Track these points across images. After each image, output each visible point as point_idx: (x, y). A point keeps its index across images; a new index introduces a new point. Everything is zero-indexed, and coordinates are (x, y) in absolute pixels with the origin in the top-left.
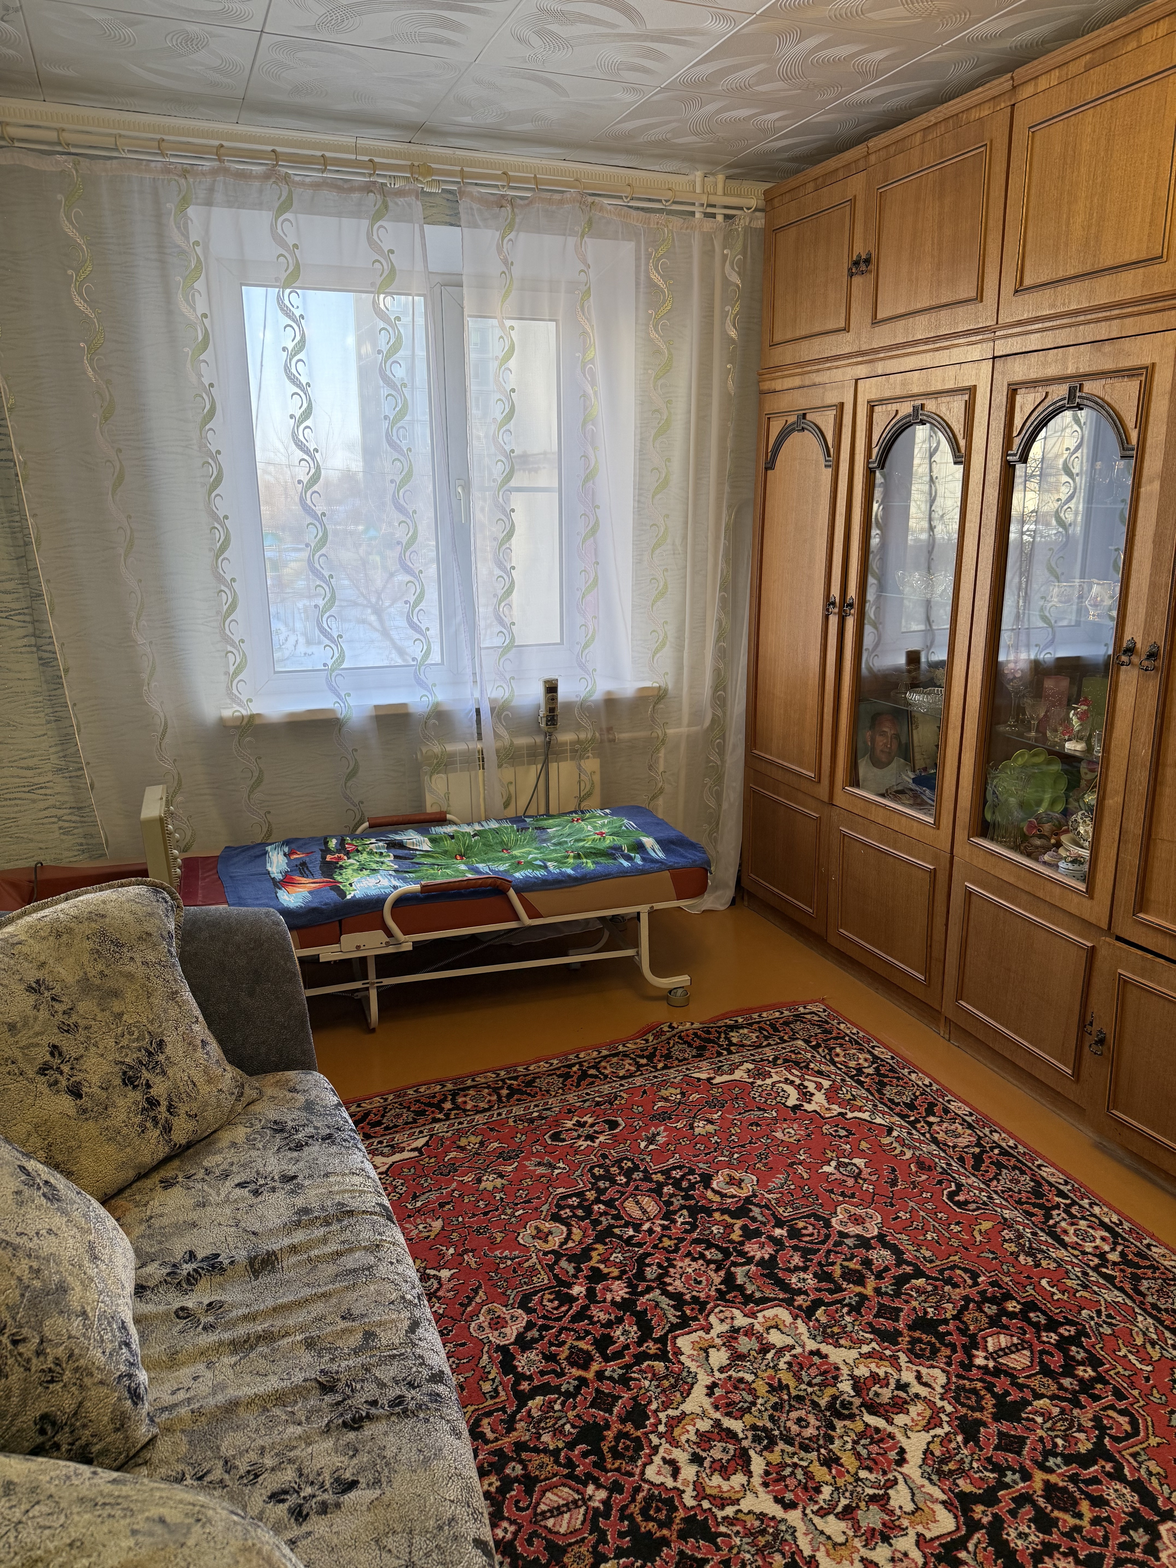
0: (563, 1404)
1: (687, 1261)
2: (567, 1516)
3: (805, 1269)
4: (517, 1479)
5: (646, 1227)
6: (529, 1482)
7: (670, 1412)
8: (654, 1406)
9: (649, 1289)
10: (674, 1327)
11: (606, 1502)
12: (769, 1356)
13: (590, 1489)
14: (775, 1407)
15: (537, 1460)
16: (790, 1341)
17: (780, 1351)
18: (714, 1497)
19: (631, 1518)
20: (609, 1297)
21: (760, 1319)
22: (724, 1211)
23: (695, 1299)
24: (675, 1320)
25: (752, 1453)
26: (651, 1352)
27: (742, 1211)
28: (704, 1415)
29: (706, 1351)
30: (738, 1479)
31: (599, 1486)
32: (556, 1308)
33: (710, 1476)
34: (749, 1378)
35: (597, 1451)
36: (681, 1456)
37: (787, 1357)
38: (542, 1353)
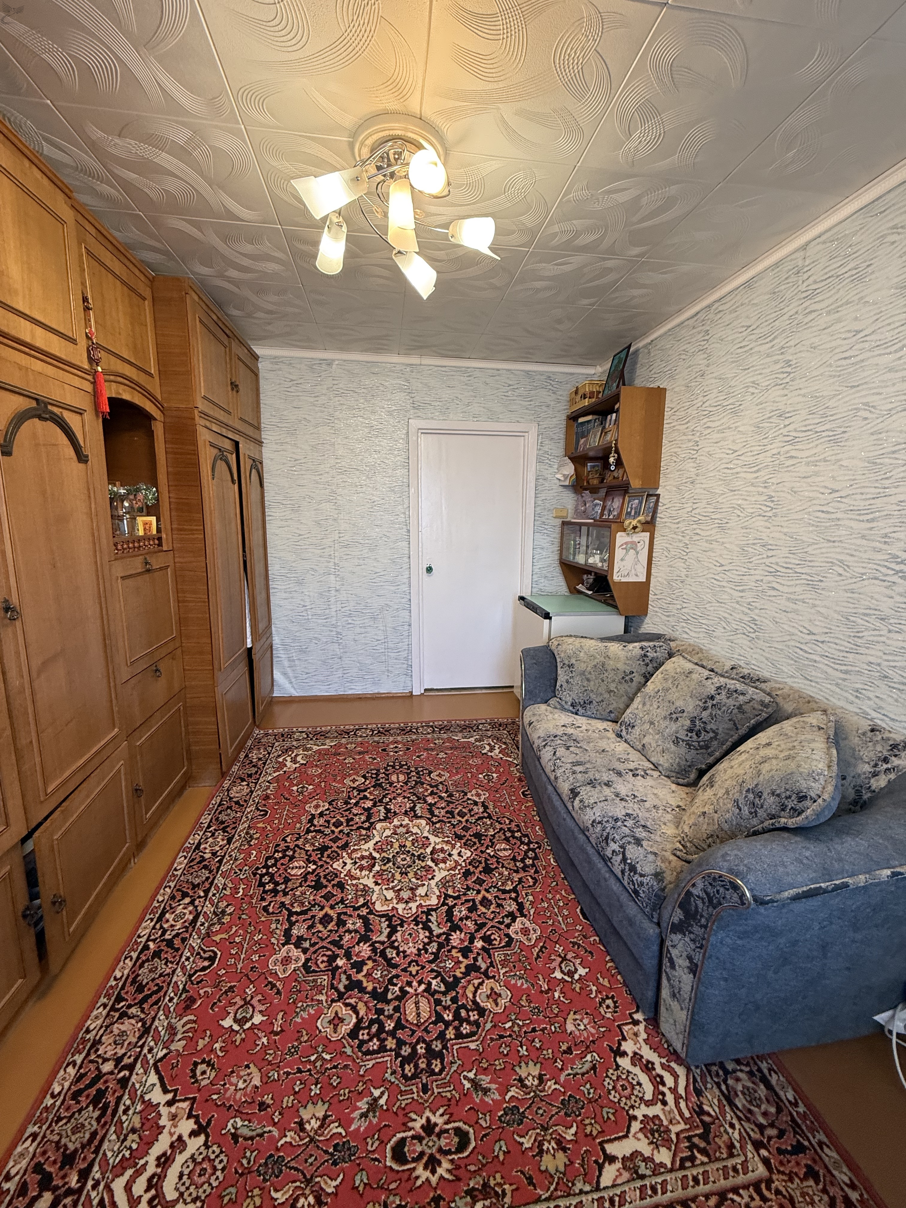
0: (497, 884)
1: (408, 952)
2: (502, 848)
6: (514, 860)
9: (438, 936)
10: (435, 910)
11: (487, 849)
12: (399, 887)
14: (411, 866)
15: (511, 866)
16: (385, 892)
17: (392, 888)
20: (463, 935)
21: (391, 907)
24: (433, 913)
25: (429, 854)
26: (452, 900)
28: (440, 869)
29: (426, 895)
31: (489, 854)
32: (493, 934)
33: (448, 850)
34: (414, 880)
35: (487, 865)
36: (455, 857)
37: (391, 885)
38: (504, 909)
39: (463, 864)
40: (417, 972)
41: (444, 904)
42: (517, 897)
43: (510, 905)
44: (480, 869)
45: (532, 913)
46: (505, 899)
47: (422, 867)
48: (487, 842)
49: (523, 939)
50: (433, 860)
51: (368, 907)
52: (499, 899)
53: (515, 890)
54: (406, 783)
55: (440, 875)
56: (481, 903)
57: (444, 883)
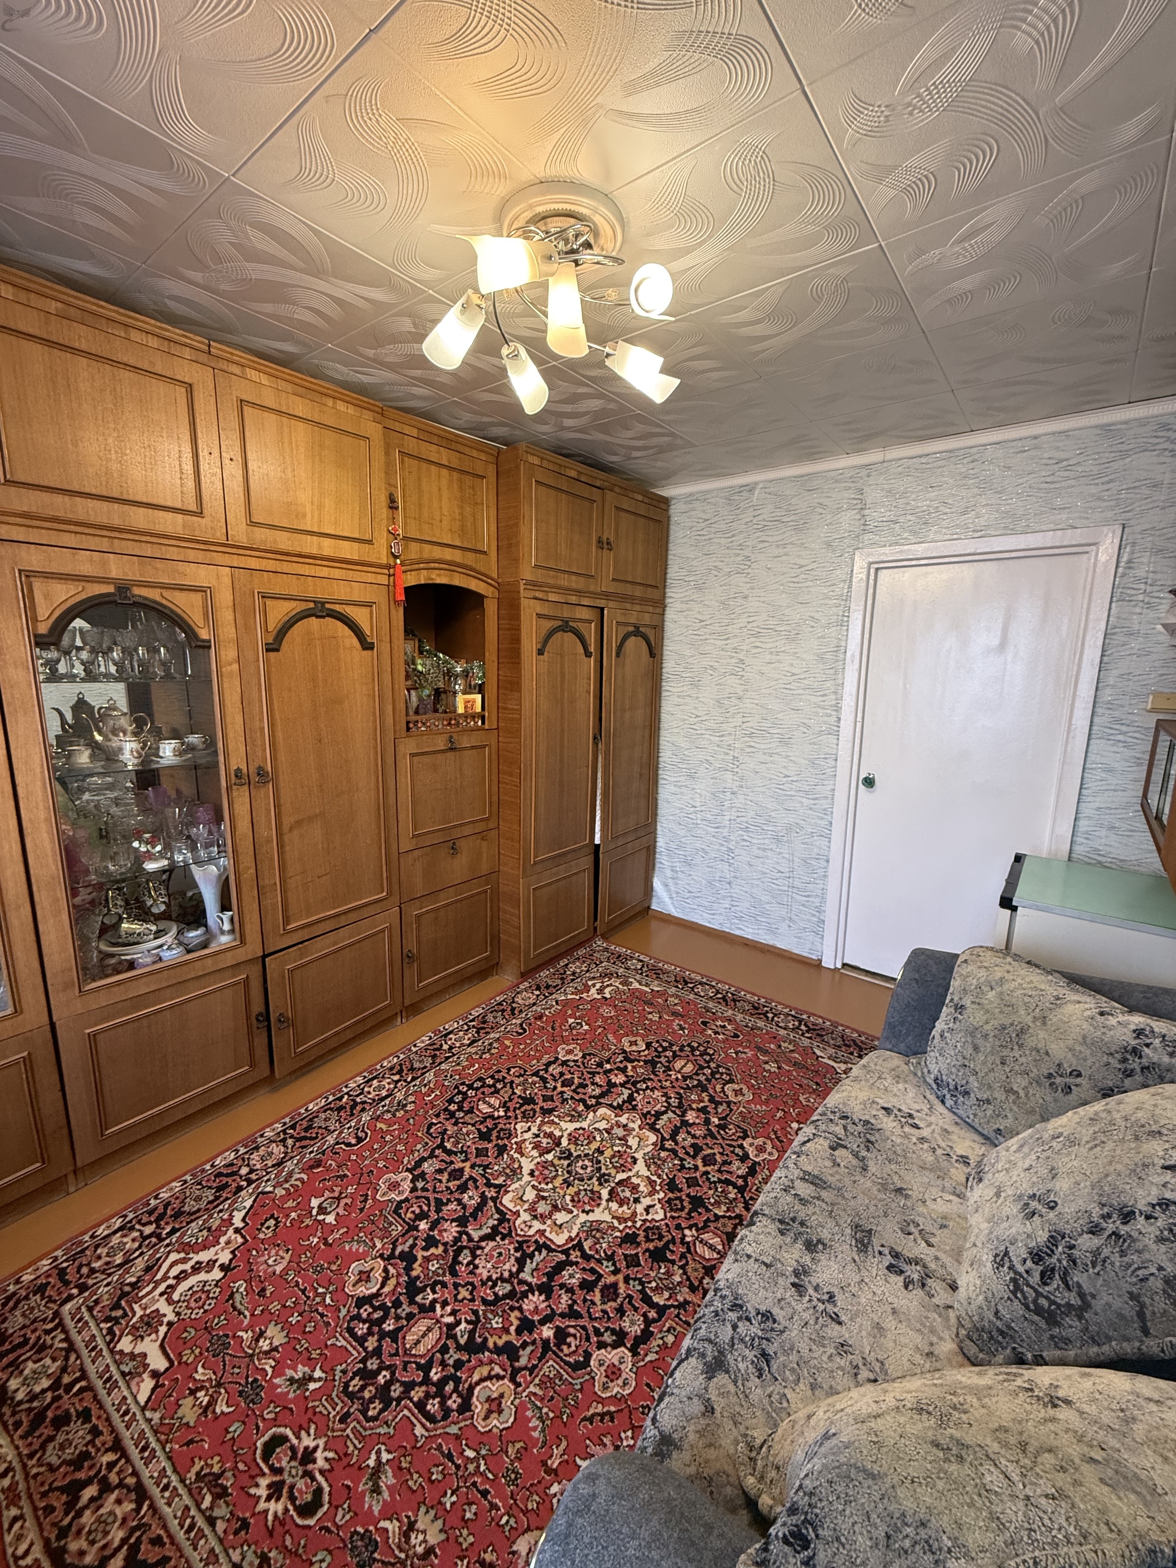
0: (650, 1282)
1: (479, 1271)
3: (459, 1200)
5: (450, 1319)
7: (616, 1225)
8: (618, 1234)
9: (521, 1282)
10: (550, 1250)
11: (690, 1228)
12: (546, 1194)
13: (688, 1239)
14: (582, 1180)
16: (529, 1189)
17: (539, 1190)
19: (689, 1214)
20: (544, 1305)
21: (517, 1209)
24: (544, 1252)
26: (579, 1254)
27: (404, 1258)
28: (607, 1208)
29: (560, 1226)
32: (574, 1336)
34: (568, 1198)
36: (640, 1208)
37: (543, 1186)
38: (621, 1318)
39: (638, 1225)
40: (464, 1299)
41: (566, 1252)
42: (654, 1321)
43: (633, 1323)
44: (651, 1246)
45: (648, 1359)
46: (636, 1309)
47: (592, 1191)
48: (700, 1221)
49: (600, 1377)
50: (611, 1193)
51: (498, 1192)
52: (630, 1303)
53: (662, 1310)
54: (685, 1078)
55: (600, 1215)
56: (606, 1287)
57: (594, 1229)
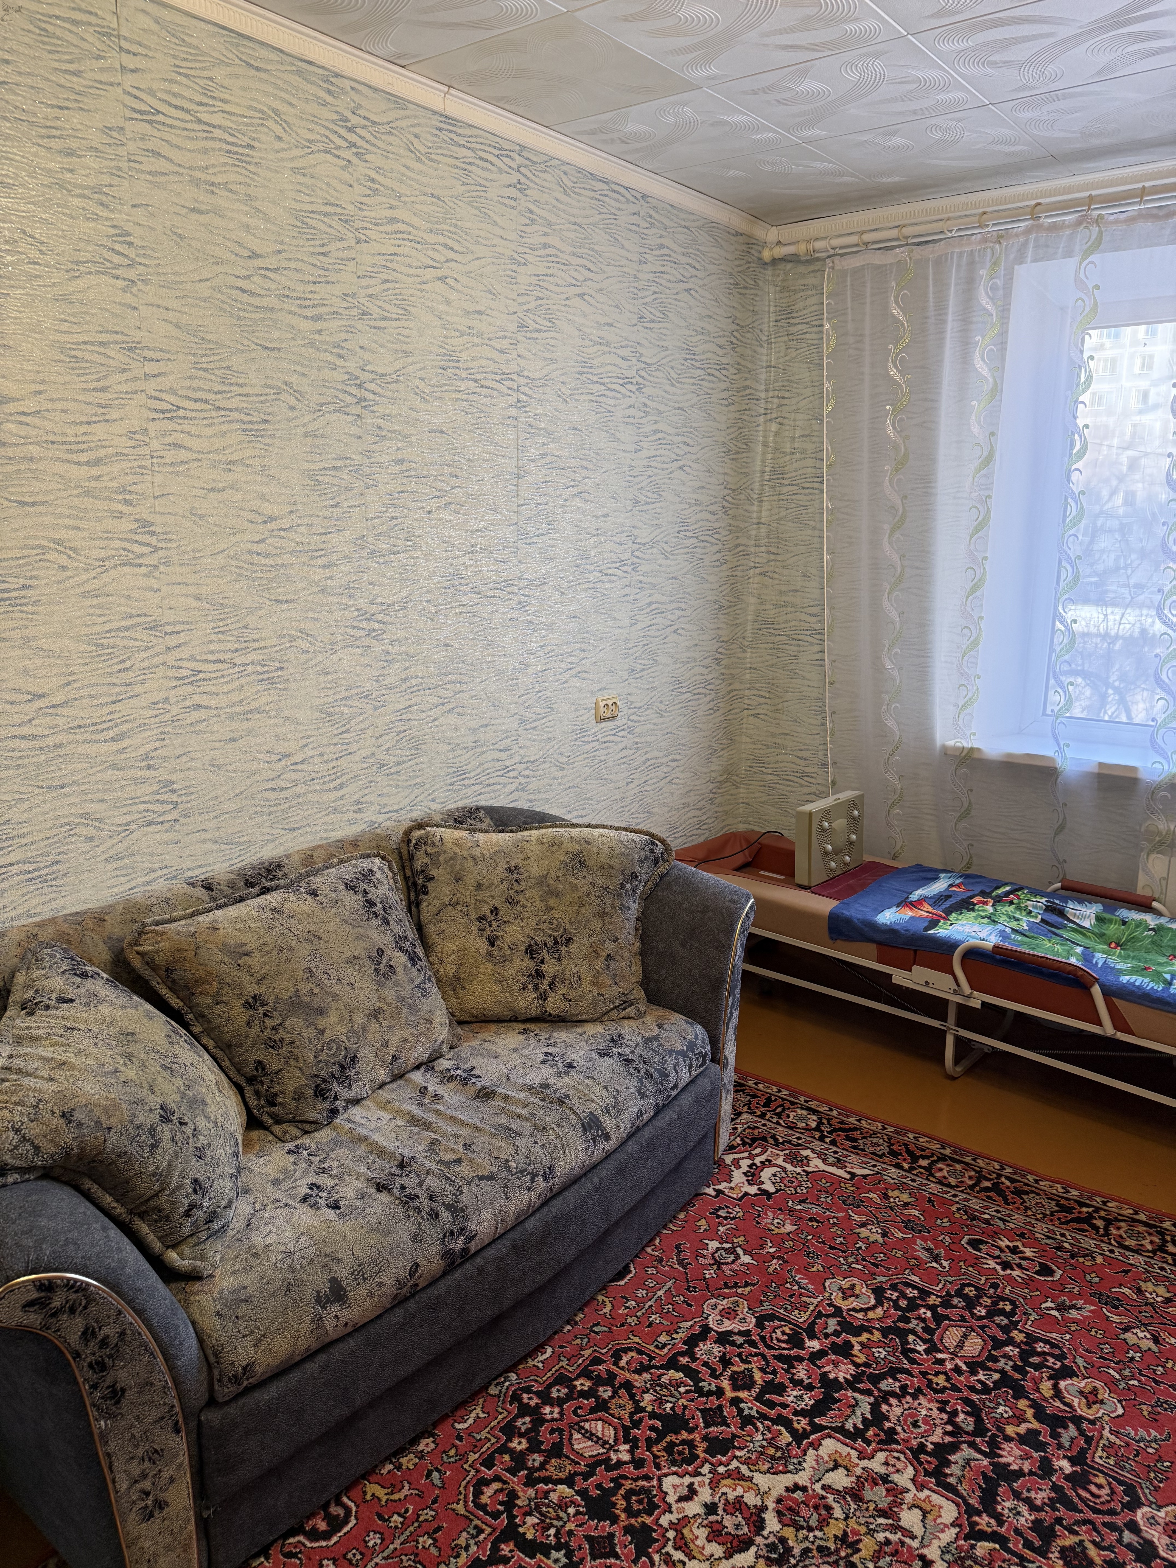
0: (687, 1392)
1: (934, 1406)
2: (590, 1443)
3: (1033, 1507)
4: (597, 1398)
5: (940, 1356)
6: (602, 1406)
7: (744, 1469)
8: (738, 1453)
9: (868, 1392)
10: (841, 1430)
11: (620, 1463)
12: (881, 1521)
13: (624, 1447)
14: (820, 1549)
15: (624, 1401)
16: (918, 1531)
17: (896, 1528)
18: (683, 1537)
19: (619, 1486)
20: (827, 1369)
21: (924, 1494)
22: (1034, 1405)
23: (892, 1431)
24: (849, 1426)
25: (753, 1549)
26: (796, 1425)
27: (1056, 1422)
28: (764, 1495)
29: (836, 1466)
30: (717, 1550)
32: (778, 1340)
33: (701, 1525)
34: (838, 1513)
35: (661, 1435)
36: (705, 1495)
37: (894, 1537)
38: (724, 1354)
45: (690, 1323)
46: (706, 1364)
47: (798, 1528)
48: (602, 1476)
52: (714, 1371)
53: (672, 1364)
55: (774, 1484)
57: (780, 1460)
